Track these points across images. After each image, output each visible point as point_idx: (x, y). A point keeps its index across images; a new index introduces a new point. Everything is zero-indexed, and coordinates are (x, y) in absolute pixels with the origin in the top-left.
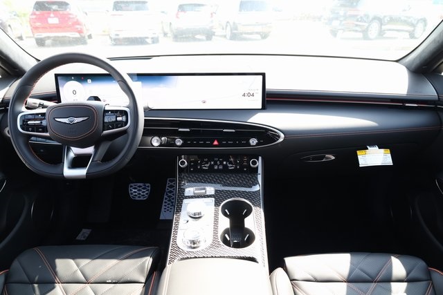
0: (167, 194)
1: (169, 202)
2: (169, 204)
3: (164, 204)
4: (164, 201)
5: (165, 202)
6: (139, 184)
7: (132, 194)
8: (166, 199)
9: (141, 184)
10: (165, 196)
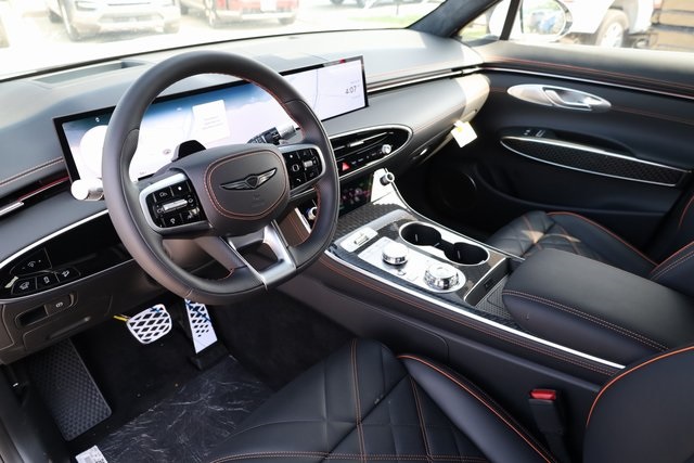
0: (191, 308)
1: (200, 318)
2: (200, 321)
3: (192, 325)
4: (191, 319)
5: (194, 321)
6: (143, 314)
7: (140, 336)
8: (192, 315)
9: (148, 311)
10: (190, 312)
